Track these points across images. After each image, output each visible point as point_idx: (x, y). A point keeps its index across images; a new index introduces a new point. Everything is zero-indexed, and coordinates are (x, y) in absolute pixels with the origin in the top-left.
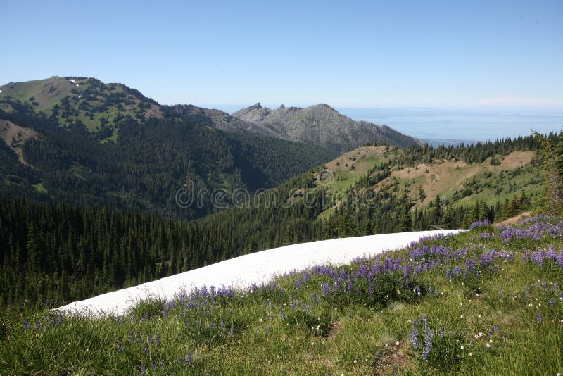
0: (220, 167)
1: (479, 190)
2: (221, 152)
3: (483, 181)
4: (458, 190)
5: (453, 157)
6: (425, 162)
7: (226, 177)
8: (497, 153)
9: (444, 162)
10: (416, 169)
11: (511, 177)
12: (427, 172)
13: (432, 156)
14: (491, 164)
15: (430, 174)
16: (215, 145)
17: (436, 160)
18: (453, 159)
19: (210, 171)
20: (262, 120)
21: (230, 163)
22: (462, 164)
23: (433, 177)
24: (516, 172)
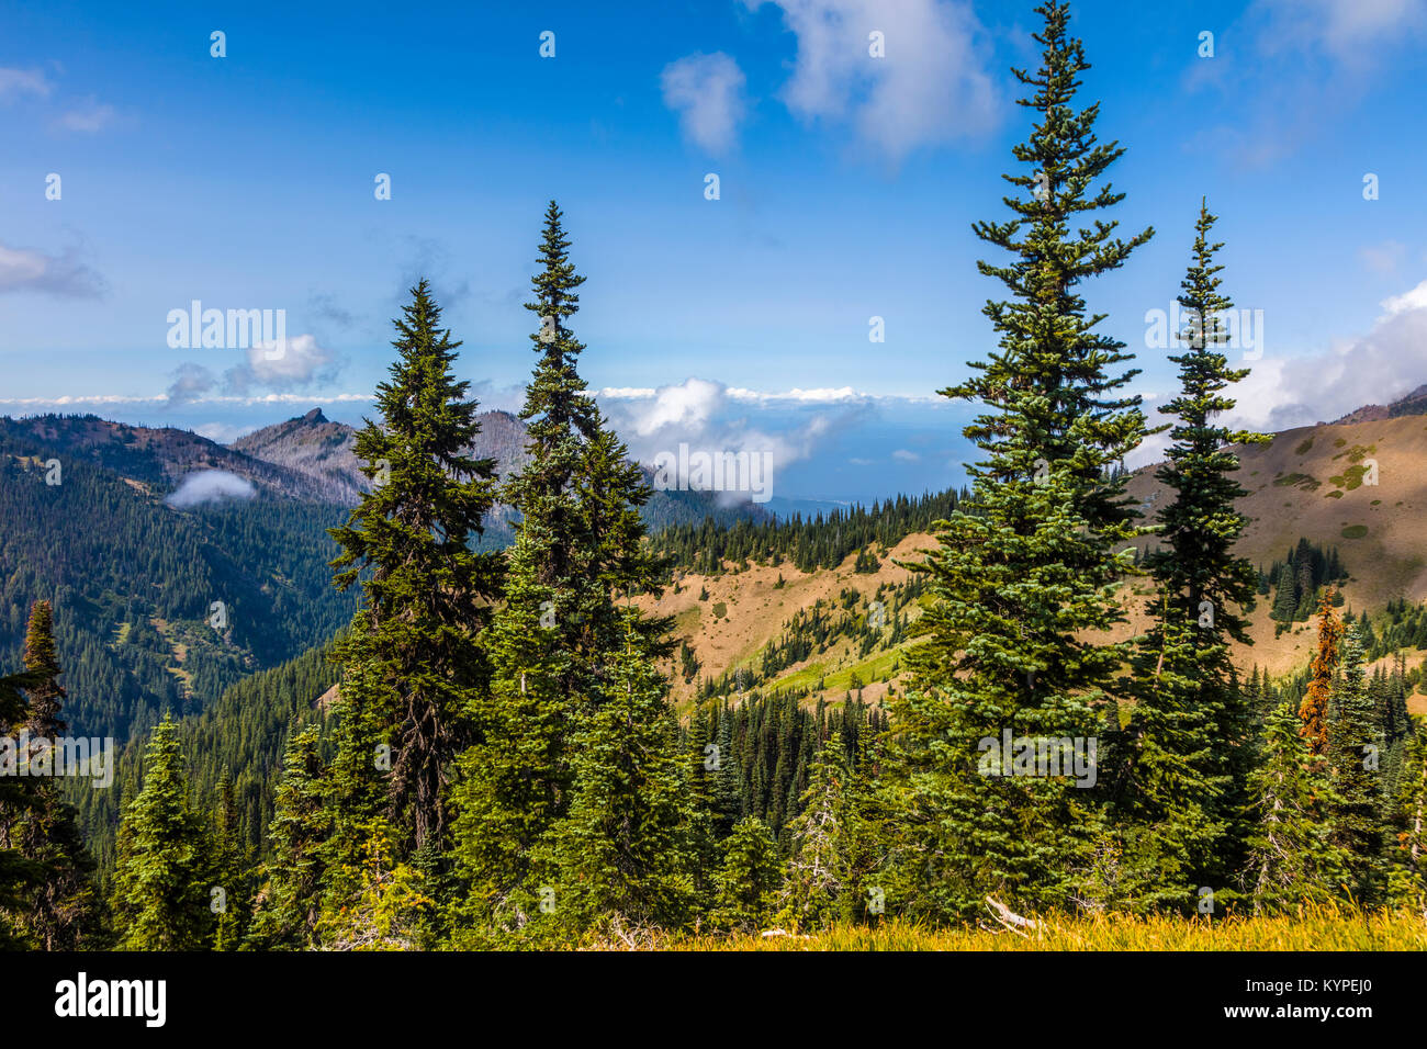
0: (165, 602)
1: (826, 643)
2: (168, 556)
3: (837, 616)
4: (778, 645)
5: (769, 554)
6: (701, 569)
7: (181, 632)
8: (872, 538)
9: (746, 567)
10: (678, 590)
11: (900, 601)
12: (705, 596)
13: (719, 552)
14: (859, 570)
15: (712, 601)
16: (149, 537)
17: (729, 564)
18: (771, 560)
19: (129, 614)
20: (323, 457)
21: (199, 587)
22: (790, 571)
23: (720, 610)
24: (913, 588)
